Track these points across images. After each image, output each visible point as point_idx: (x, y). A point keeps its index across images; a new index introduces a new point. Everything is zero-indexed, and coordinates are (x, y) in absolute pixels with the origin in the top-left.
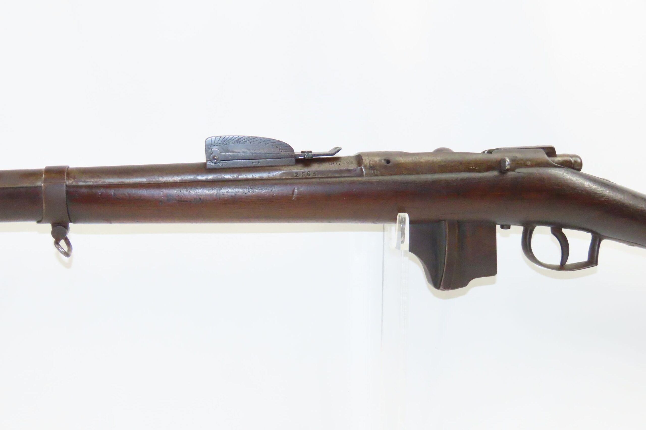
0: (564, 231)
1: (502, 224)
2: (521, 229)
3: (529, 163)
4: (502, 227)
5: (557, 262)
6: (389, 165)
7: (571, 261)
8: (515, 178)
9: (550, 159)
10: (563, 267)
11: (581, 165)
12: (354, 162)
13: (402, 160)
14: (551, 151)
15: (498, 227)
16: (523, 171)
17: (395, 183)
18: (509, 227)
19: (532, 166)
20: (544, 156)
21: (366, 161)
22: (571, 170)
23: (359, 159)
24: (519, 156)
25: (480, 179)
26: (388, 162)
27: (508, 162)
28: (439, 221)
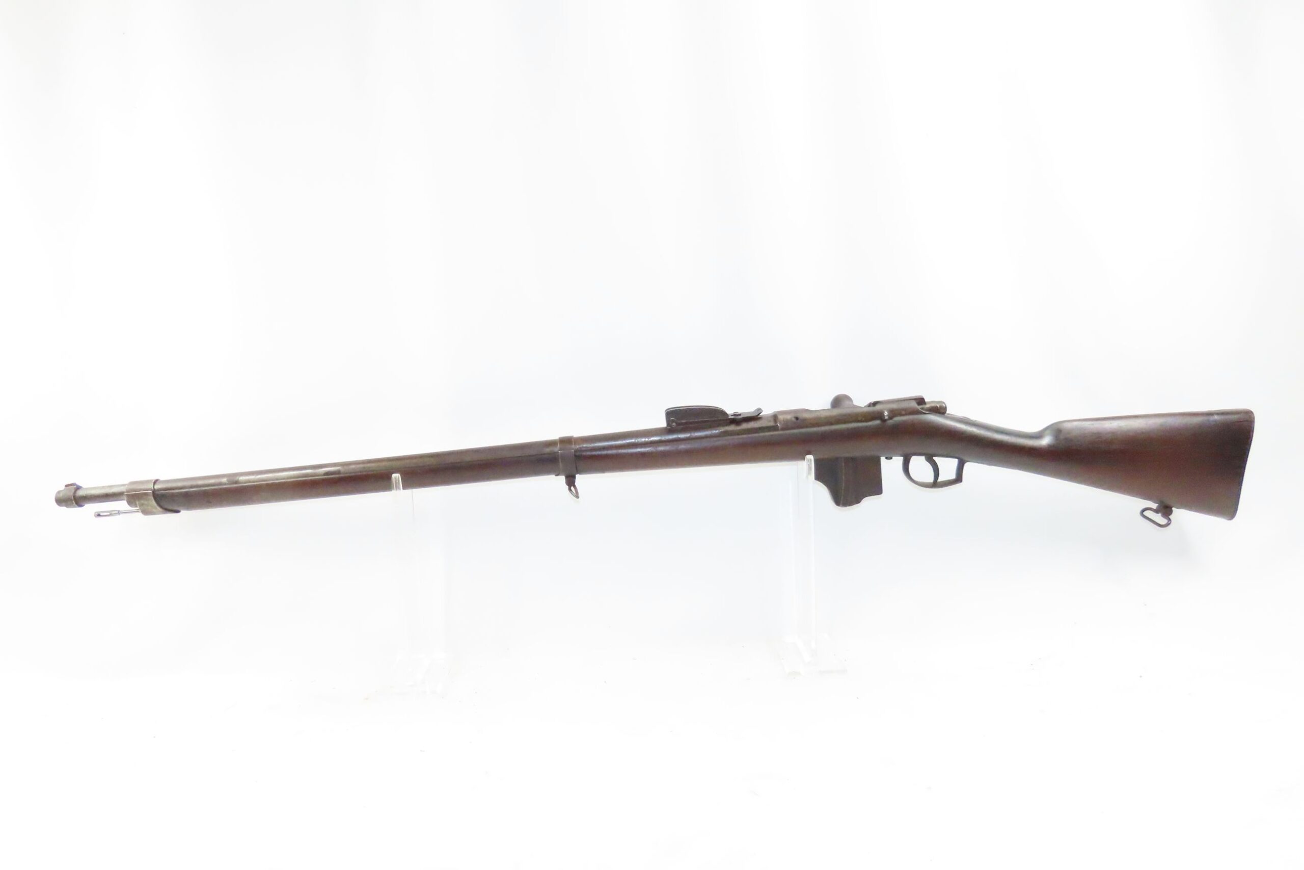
0: (935, 458)
1: (887, 456)
2: (901, 459)
3: (903, 412)
4: (887, 458)
5: (930, 479)
6: (798, 421)
7: (940, 479)
8: (893, 425)
9: (919, 407)
10: (935, 484)
11: (946, 408)
12: (772, 419)
13: (806, 416)
14: (921, 401)
15: (883, 459)
16: (898, 419)
17: (801, 434)
18: (891, 458)
19: (906, 414)
20: (914, 405)
21: (781, 417)
22: (938, 415)
23: (775, 417)
24: (895, 406)
25: (866, 427)
26: (797, 418)
27: (886, 413)
28: (837, 459)
